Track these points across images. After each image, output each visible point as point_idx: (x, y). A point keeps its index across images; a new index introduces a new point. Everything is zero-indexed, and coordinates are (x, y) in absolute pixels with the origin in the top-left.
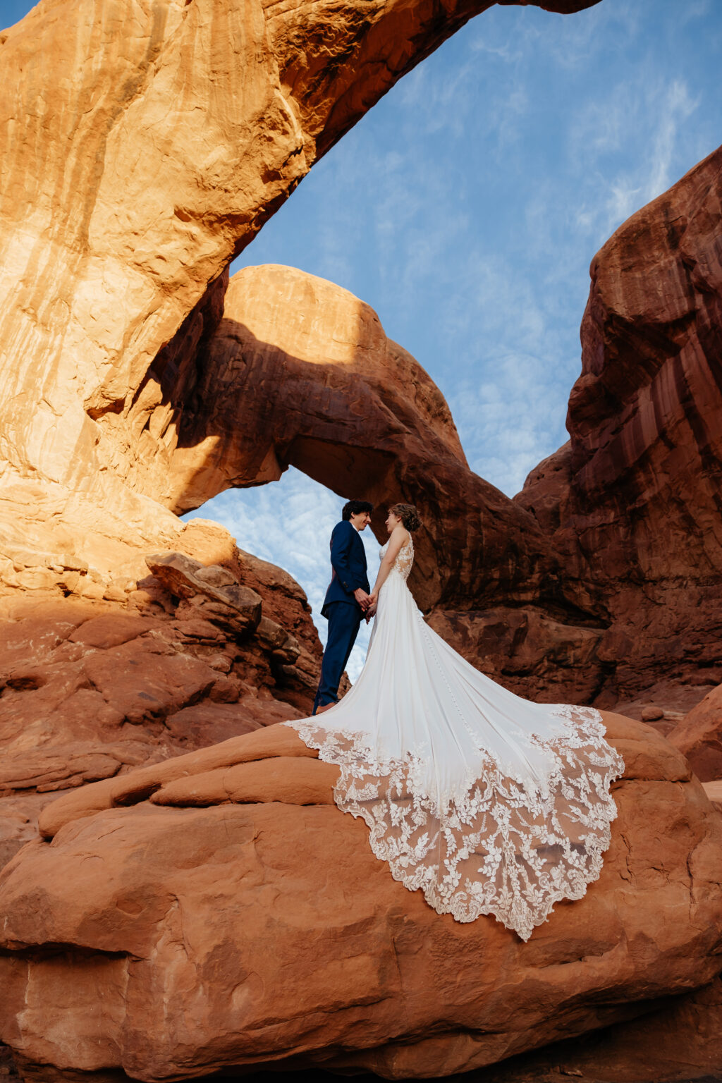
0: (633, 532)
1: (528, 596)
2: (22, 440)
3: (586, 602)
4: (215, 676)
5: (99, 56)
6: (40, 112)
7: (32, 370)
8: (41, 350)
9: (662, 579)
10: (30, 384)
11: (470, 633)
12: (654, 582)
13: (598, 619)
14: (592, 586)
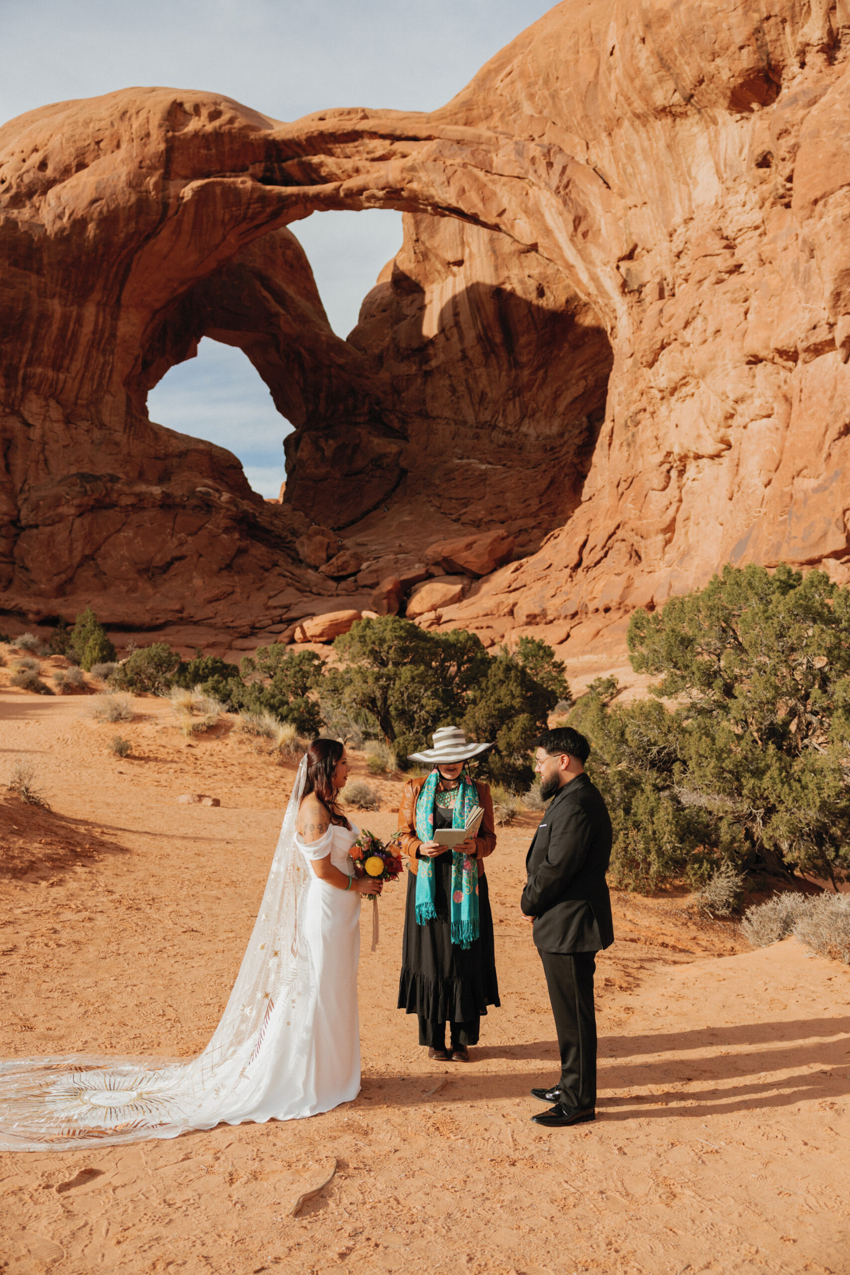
0: (425, 383)
1: (362, 419)
2: (99, 412)
3: (396, 424)
4: (239, 543)
5: (133, 225)
6: (100, 252)
7: (101, 377)
8: (104, 365)
9: (438, 417)
10: (100, 384)
11: (326, 453)
12: (434, 418)
13: (402, 435)
14: (400, 415)
